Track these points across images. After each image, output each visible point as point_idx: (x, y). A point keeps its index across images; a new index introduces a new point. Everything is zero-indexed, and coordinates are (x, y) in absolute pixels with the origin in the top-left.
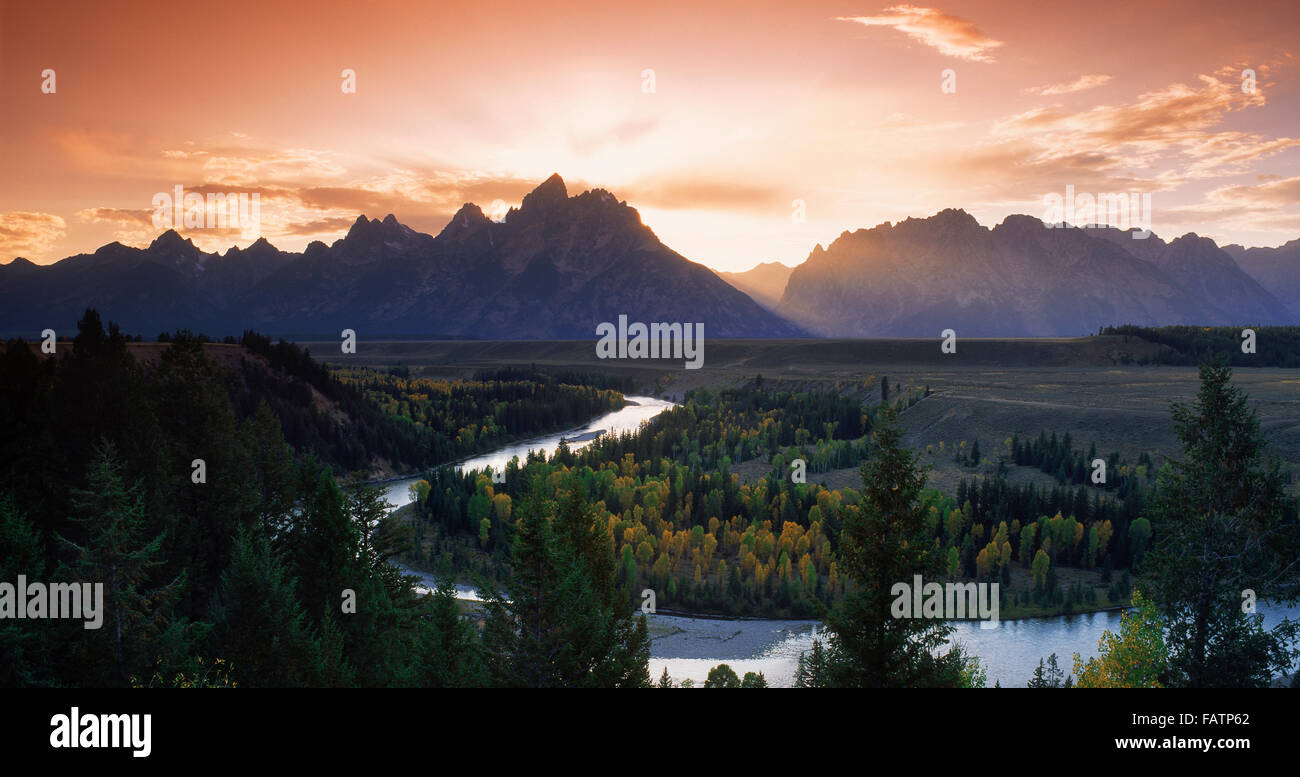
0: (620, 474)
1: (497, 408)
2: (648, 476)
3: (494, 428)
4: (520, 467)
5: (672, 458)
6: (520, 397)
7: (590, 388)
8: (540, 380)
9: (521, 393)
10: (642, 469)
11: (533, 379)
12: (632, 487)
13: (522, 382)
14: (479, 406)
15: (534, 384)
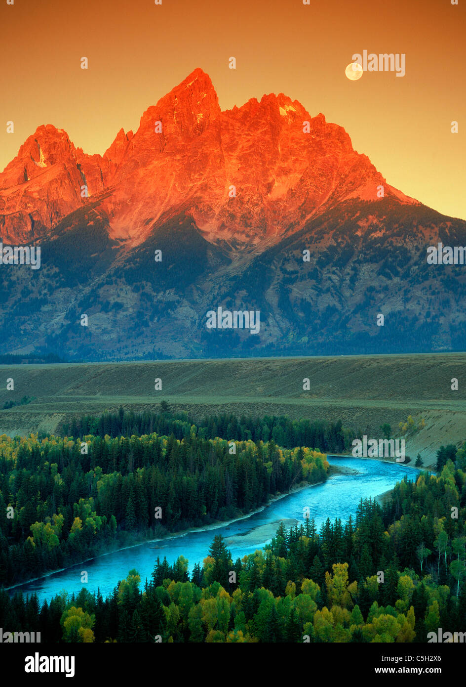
0: (324, 601)
1: (100, 484)
2: (375, 604)
3: (94, 520)
4: (142, 589)
5: (418, 571)
6: (138, 463)
7: (265, 445)
8: (179, 433)
9: (143, 456)
10: (364, 591)
11: (164, 431)
12: (346, 625)
13: (144, 436)
14: (68, 481)
15: (165, 440)
